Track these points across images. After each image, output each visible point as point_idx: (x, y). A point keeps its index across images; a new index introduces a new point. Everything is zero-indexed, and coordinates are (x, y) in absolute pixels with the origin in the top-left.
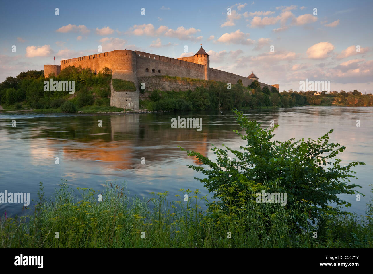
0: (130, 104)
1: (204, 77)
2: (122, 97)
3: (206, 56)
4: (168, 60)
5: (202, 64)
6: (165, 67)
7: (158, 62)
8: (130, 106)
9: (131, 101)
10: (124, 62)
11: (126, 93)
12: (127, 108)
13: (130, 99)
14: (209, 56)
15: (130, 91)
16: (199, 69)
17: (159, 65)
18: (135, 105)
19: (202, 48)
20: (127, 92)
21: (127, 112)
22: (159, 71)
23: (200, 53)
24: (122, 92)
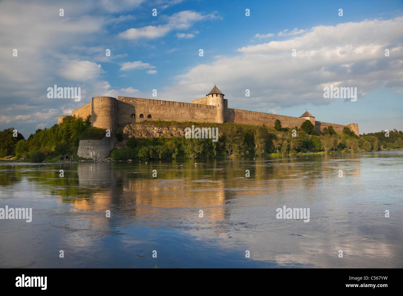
0: (92, 153)
1: (216, 119)
2: (84, 145)
3: (219, 96)
4: (162, 102)
5: (214, 105)
6: (158, 112)
7: (147, 107)
8: (91, 155)
9: (94, 149)
10: (99, 109)
11: (89, 142)
12: (88, 157)
13: (92, 147)
14: (224, 95)
15: (93, 139)
16: (209, 111)
17: (149, 109)
18: (99, 154)
19: (215, 86)
20: (89, 140)
21: (82, 161)
22: (150, 116)
23: (212, 93)
24: (85, 140)
